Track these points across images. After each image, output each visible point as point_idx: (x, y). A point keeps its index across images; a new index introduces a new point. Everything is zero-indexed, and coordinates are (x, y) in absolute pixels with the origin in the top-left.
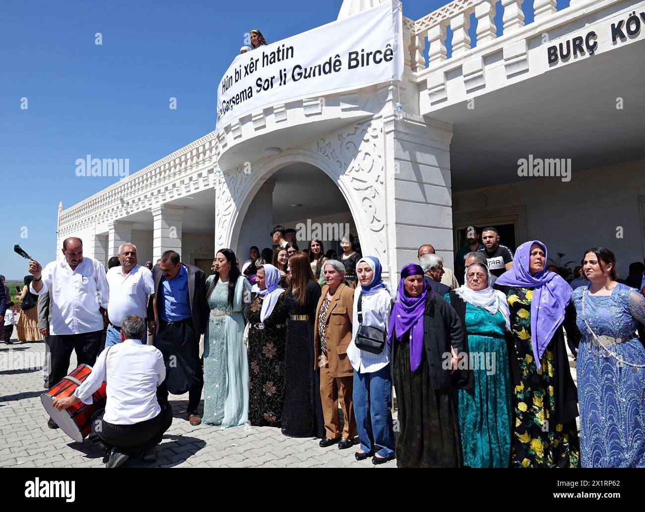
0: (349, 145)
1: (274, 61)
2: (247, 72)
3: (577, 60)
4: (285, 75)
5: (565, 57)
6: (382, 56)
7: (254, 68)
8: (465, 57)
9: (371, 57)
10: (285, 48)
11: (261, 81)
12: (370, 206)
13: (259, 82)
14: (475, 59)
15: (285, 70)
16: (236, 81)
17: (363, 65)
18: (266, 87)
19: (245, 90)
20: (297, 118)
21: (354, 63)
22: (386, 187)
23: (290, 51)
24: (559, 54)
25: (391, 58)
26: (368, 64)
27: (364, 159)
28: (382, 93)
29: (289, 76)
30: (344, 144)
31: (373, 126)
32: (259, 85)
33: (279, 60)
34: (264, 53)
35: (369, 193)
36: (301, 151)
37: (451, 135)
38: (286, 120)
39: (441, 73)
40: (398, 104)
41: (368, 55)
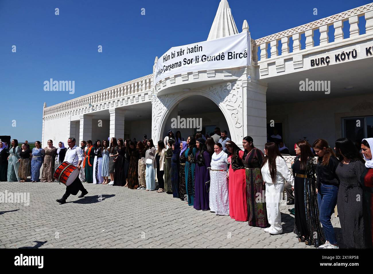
0: (225, 91)
1: (193, 52)
2: (178, 55)
3: (322, 66)
4: (198, 58)
5: (318, 65)
6: (243, 55)
7: (183, 53)
8: (277, 59)
9: (238, 55)
10: (198, 47)
11: (186, 60)
12: (235, 117)
13: (185, 60)
14: (281, 60)
15: (198, 56)
16: (172, 58)
17: (234, 58)
18: (189, 62)
19: (177, 63)
20: (204, 78)
21: (230, 57)
22: (243, 110)
23: (201, 48)
24: (315, 63)
25: (246, 57)
26: (236, 58)
27: (232, 97)
28: (242, 70)
29: (200, 59)
30: (223, 90)
31: (237, 84)
32: (185, 62)
33: (195, 52)
34: (187, 47)
35: (234, 112)
36: (201, 91)
37: (267, 88)
38: (198, 78)
39: (266, 64)
40: (249, 76)
41: (237, 54)
